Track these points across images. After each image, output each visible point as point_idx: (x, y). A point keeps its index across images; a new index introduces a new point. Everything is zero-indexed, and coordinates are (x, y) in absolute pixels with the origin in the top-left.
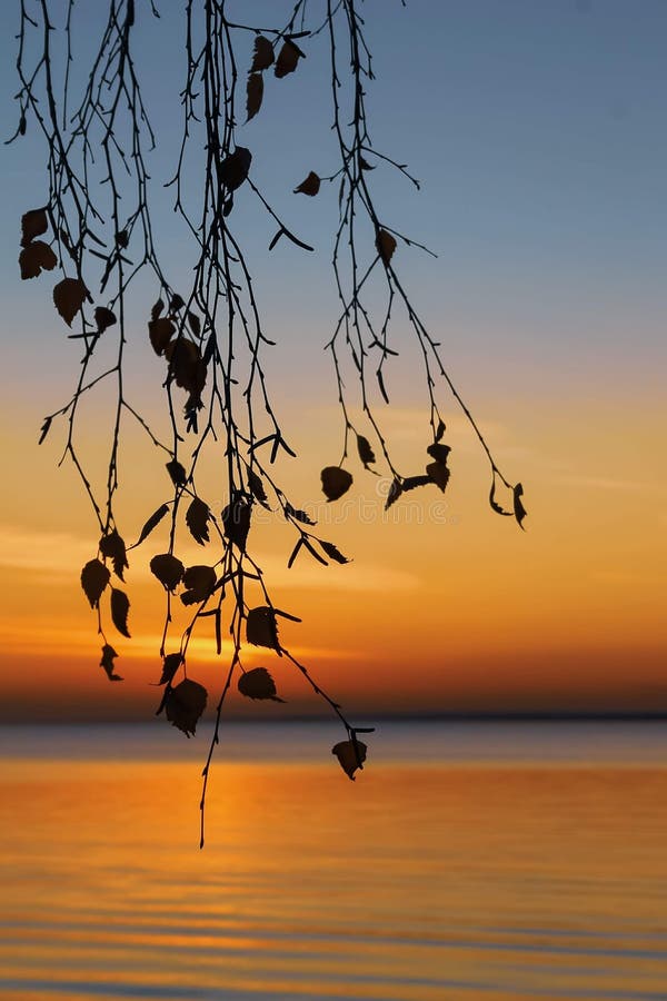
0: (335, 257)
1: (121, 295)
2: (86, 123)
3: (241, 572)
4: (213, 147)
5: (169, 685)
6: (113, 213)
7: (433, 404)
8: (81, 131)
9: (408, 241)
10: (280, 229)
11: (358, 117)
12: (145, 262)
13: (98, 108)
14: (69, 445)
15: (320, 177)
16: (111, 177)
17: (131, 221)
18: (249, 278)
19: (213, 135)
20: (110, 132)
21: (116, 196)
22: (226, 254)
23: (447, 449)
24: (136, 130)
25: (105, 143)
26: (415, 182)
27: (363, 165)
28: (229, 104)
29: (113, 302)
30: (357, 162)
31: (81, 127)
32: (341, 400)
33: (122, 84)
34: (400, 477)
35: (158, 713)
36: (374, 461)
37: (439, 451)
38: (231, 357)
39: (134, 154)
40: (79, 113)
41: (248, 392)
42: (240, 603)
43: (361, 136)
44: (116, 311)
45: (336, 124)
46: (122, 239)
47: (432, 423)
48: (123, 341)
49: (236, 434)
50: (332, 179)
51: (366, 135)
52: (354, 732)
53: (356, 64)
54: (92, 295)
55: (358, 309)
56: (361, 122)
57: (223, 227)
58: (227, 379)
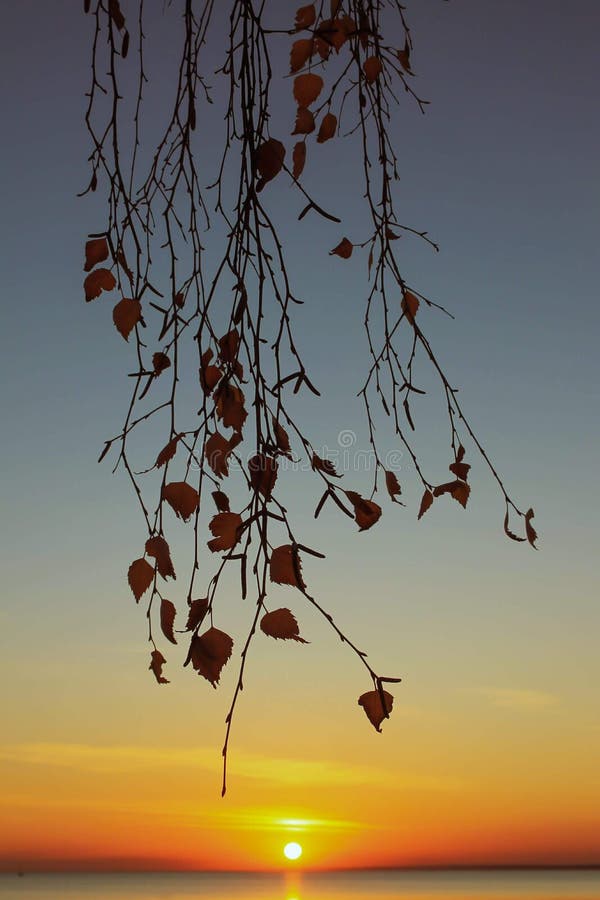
0: (367, 319)
1: (175, 340)
2: (150, 194)
3: (265, 513)
4: (248, 136)
5: (196, 633)
6: (170, 274)
7: (454, 430)
8: (145, 201)
9: (429, 303)
10: (309, 203)
11: (385, 200)
12: (196, 315)
13: (161, 185)
14: (123, 454)
15: (353, 243)
16: (170, 242)
17: (188, 283)
18: (279, 247)
19: (248, 124)
20: (170, 205)
21: (174, 258)
22: (258, 222)
23: (467, 467)
24: (193, 210)
25: (166, 214)
26: (435, 246)
27: (391, 236)
28: (264, 97)
29: (168, 347)
30: (385, 232)
31: (145, 197)
32: (372, 440)
33: (182, 168)
34: (430, 487)
35: (185, 665)
36: (400, 493)
37: (460, 469)
38: (260, 316)
39: (191, 229)
40: (145, 187)
41: (276, 346)
42: (264, 542)
43: (388, 214)
44: (170, 355)
45: (368, 194)
46: (178, 300)
47: (453, 446)
48: (176, 379)
49: (264, 387)
50: (362, 246)
51: (392, 213)
52: (380, 680)
53: (383, 159)
54: (145, 320)
55: (390, 350)
56: (388, 205)
57: (256, 203)
58: (257, 339)
